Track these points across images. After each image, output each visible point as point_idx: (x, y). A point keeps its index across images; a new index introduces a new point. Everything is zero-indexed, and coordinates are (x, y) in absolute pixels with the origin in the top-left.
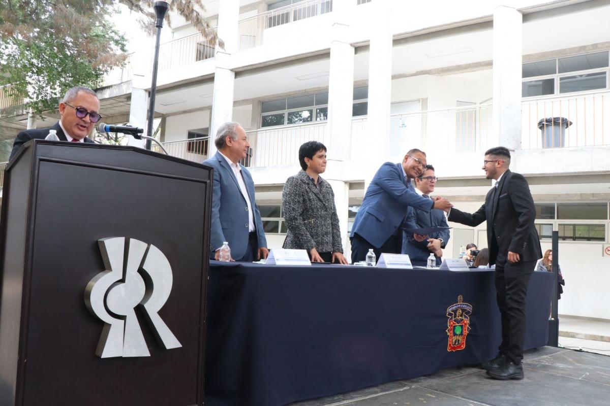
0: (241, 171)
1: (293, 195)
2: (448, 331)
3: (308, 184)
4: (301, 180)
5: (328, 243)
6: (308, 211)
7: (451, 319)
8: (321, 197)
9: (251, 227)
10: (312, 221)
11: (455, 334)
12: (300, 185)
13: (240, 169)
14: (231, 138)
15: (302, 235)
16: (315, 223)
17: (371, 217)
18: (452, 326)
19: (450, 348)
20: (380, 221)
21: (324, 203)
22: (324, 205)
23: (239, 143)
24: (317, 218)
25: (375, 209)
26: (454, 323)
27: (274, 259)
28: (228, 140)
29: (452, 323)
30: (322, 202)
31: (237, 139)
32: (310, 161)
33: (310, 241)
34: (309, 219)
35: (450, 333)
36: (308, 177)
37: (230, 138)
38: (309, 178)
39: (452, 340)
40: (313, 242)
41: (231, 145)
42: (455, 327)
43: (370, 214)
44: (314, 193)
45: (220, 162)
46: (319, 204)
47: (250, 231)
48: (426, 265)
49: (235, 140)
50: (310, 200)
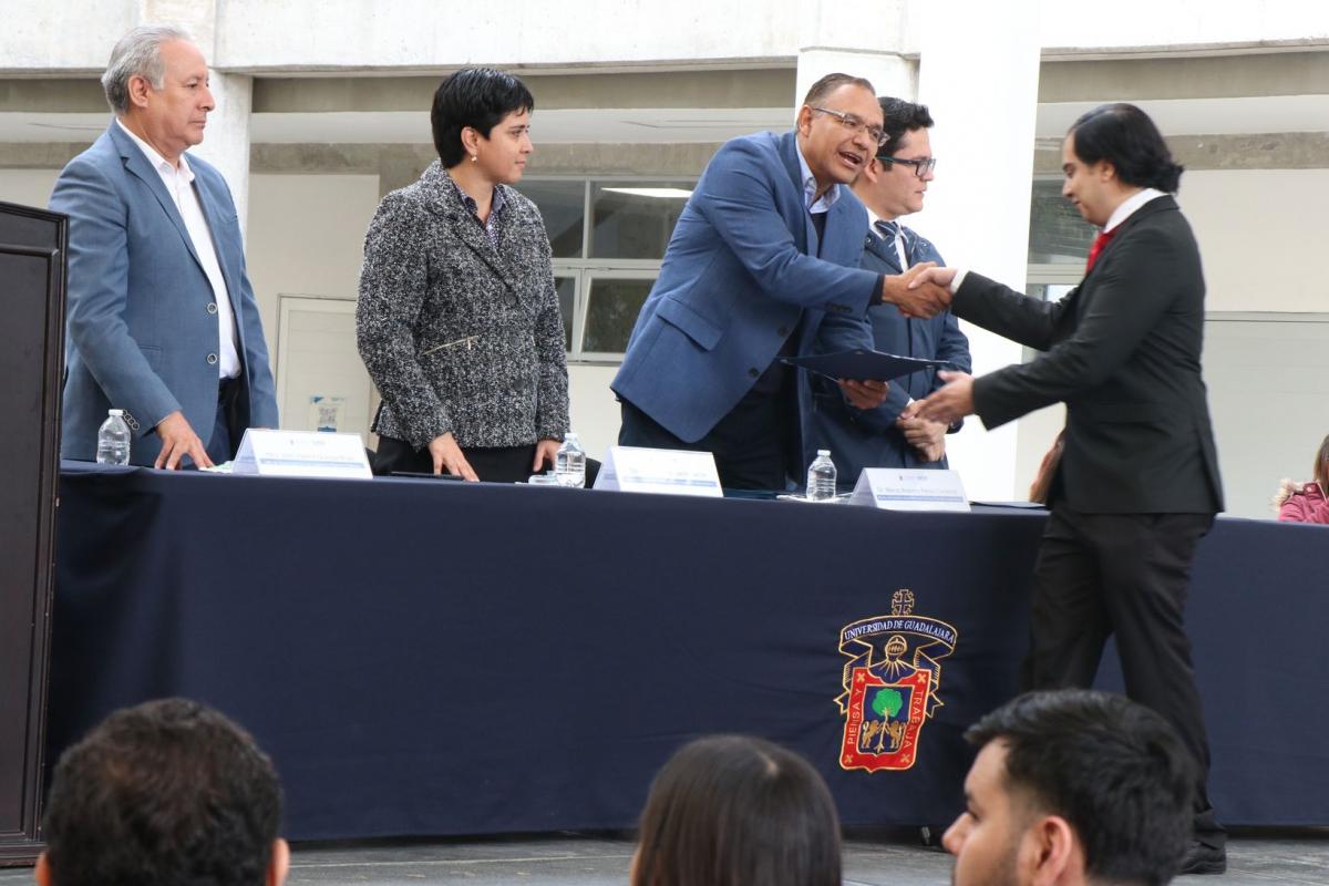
0: (193, 184)
1: (391, 260)
2: (844, 700)
3: (453, 218)
4: (428, 208)
5: (521, 415)
6: (453, 310)
7: (862, 662)
8: (498, 263)
9: (227, 364)
10: (469, 342)
11: (871, 716)
12: (422, 224)
13: (192, 177)
14: (146, 83)
15: (406, 391)
16: (478, 350)
17: (668, 332)
18: (860, 686)
19: (849, 759)
20: (702, 349)
21: (510, 281)
22: (509, 287)
23: (171, 100)
24: (484, 332)
25: (688, 307)
26: (868, 679)
27: (253, 458)
28: (138, 85)
29: (861, 678)
30: (501, 278)
31: (162, 85)
32: (480, 140)
33: (430, 412)
34: (458, 335)
35: (852, 710)
36: (456, 192)
37: (142, 82)
38: (459, 197)
39: (858, 733)
40: (442, 414)
41: (145, 104)
42: (872, 692)
43: (666, 321)
44: (473, 249)
45: (124, 159)
46: (492, 284)
47: (222, 375)
48: (802, 487)
49: (155, 87)
50: (457, 273)
